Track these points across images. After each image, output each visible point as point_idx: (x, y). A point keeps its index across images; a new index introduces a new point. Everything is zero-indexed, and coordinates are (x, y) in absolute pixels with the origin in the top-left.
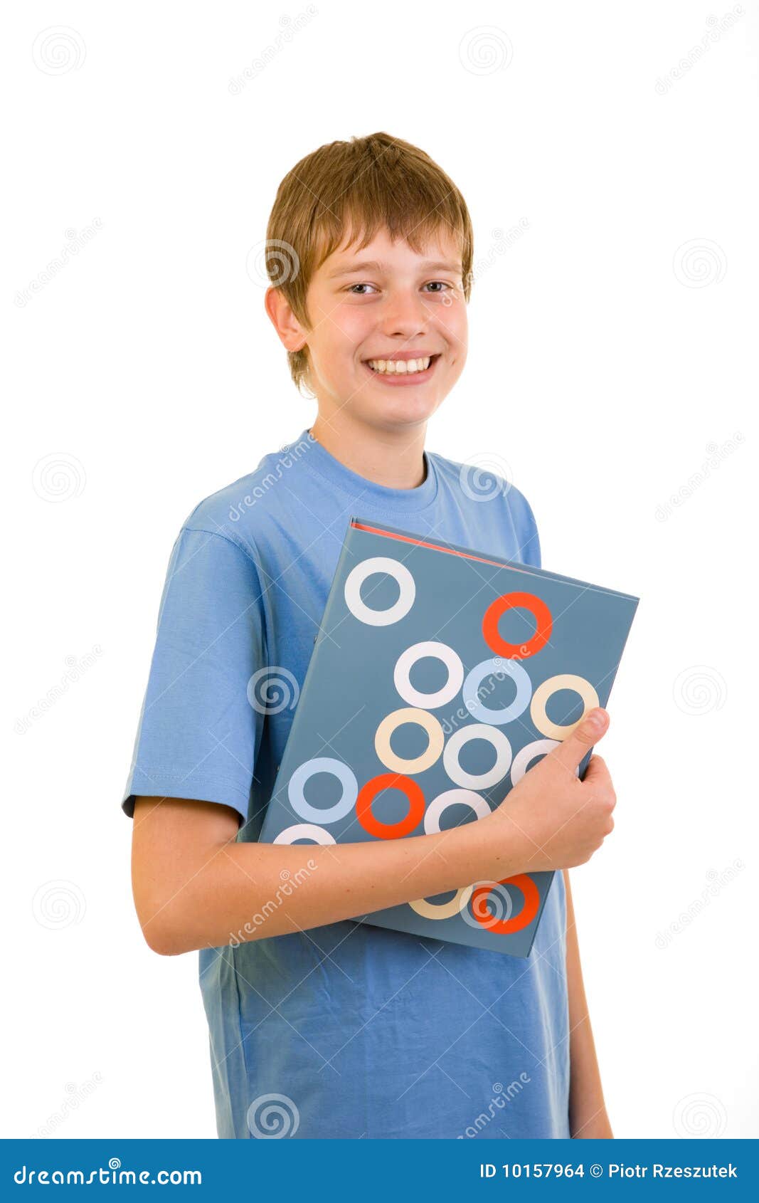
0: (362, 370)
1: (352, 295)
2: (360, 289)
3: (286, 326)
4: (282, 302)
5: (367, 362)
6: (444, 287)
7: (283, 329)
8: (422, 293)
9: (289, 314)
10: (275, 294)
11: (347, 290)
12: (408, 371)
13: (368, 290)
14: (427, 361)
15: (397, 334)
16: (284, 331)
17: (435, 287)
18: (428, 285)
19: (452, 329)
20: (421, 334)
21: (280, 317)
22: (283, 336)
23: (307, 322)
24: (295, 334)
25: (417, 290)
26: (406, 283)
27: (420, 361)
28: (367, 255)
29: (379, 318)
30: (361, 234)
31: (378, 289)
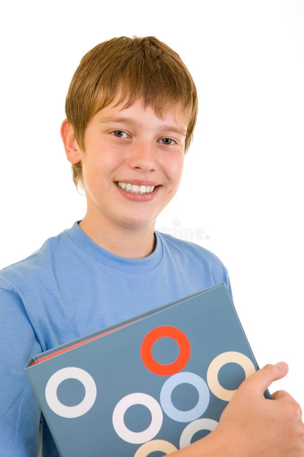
0: (114, 186)
1: (113, 137)
2: (119, 133)
3: (71, 146)
4: (71, 131)
5: (117, 183)
6: (172, 142)
7: (69, 148)
8: (158, 144)
9: (74, 140)
10: (68, 124)
11: (111, 133)
12: (139, 192)
13: (124, 135)
14: (153, 188)
15: (138, 168)
16: (69, 149)
17: (167, 141)
18: (163, 139)
19: (172, 169)
20: (152, 170)
21: (68, 139)
22: (68, 152)
23: (83, 147)
24: (76, 153)
25: (155, 141)
26: (148, 136)
27: (149, 187)
28: (127, 113)
29: (128, 155)
30: (126, 99)
31: (130, 136)
